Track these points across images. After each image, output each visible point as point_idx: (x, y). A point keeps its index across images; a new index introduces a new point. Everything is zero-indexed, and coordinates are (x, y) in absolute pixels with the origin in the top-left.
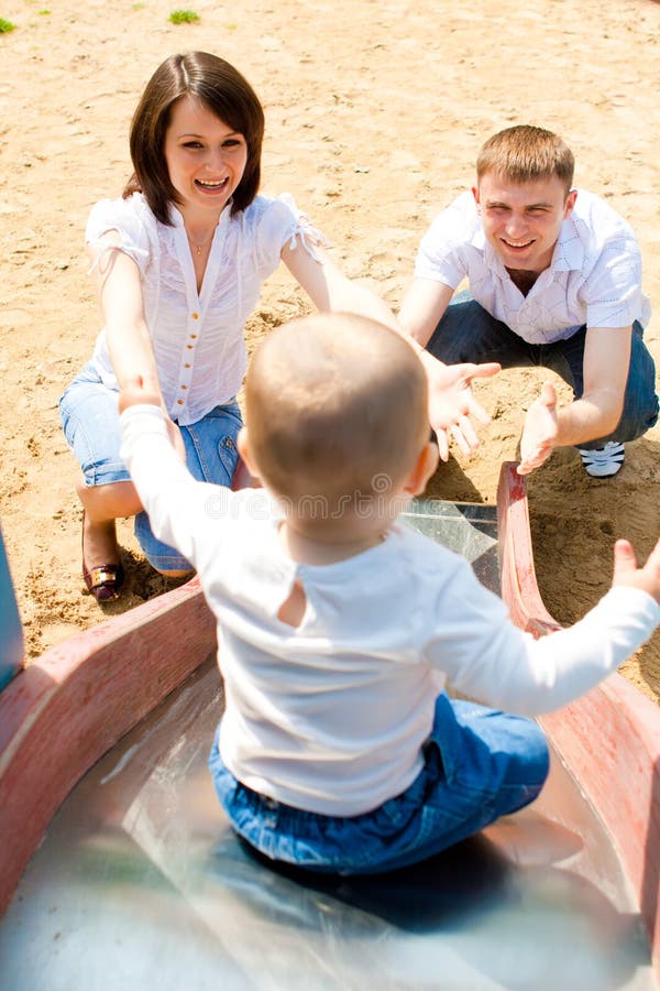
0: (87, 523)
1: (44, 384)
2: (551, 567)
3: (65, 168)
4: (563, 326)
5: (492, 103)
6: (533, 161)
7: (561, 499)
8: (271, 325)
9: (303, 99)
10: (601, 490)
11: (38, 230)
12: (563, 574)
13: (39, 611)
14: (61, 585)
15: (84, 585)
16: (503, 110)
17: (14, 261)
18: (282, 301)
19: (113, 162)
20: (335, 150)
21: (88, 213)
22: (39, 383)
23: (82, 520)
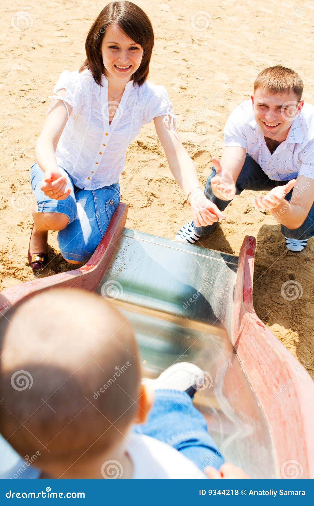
0: (34, 230)
1: (24, 158)
2: (261, 292)
3: (52, 53)
4: (289, 172)
5: (270, 56)
6: (282, 83)
7: (271, 258)
8: (142, 148)
9: (176, 38)
10: (293, 258)
11: (33, 81)
12: (266, 297)
13: (3, 270)
14: (16, 259)
15: (27, 261)
16: (275, 60)
17: (19, 94)
18: (149, 137)
19: (76, 54)
20: (188, 66)
21: (59, 77)
22: (21, 157)
23: (32, 228)
